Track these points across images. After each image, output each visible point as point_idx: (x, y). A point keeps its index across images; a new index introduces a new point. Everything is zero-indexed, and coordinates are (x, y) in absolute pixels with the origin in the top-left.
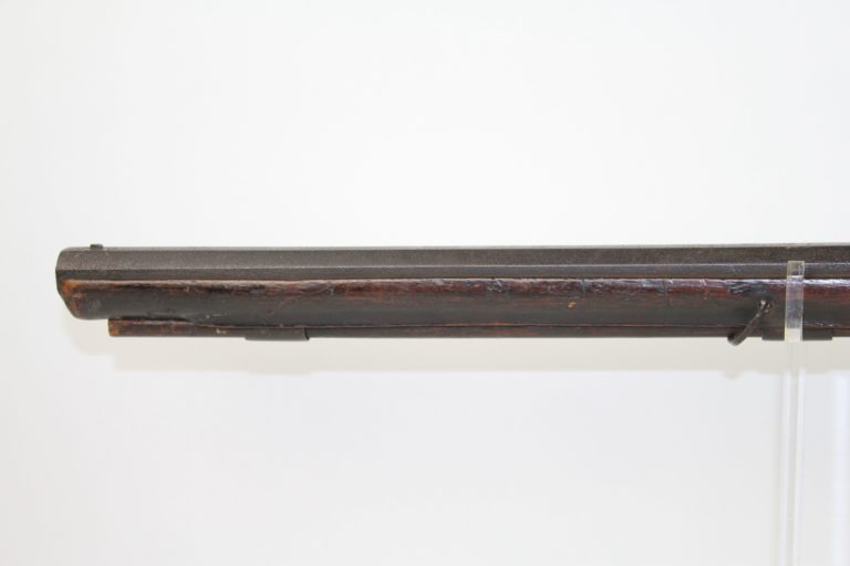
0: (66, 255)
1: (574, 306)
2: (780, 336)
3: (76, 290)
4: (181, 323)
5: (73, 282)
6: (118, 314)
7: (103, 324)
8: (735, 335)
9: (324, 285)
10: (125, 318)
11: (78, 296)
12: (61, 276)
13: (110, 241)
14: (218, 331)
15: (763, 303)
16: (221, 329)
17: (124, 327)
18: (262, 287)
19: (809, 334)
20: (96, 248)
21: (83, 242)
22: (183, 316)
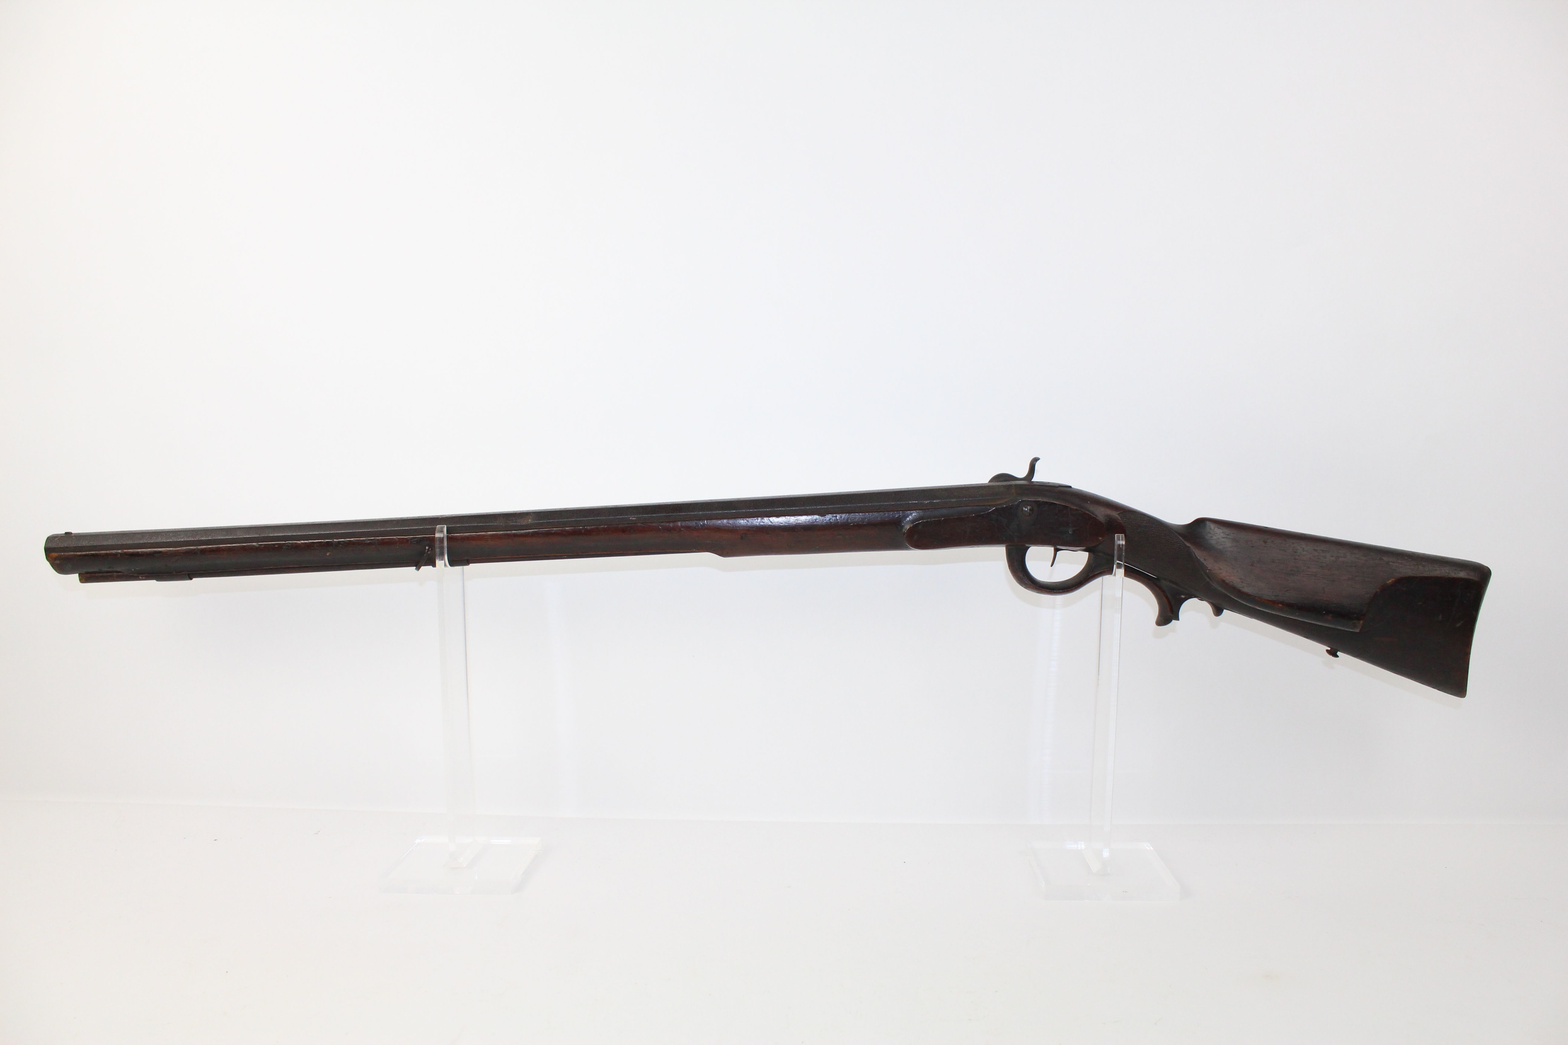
0: (50, 539)
1: (330, 554)
2: (434, 565)
3: (56, 559)
4: (119, 574)
5: (55, 555)
6: (84, 571)
7: (76, 577)
8: (418, 566)
9: (195, 549)
10: (87, 573)
11: (58, 562)
12: (48, 551)
13: (75, 530)
14: (140, 578)
15: (427, 548)
16: (141, 576)
17: (86, 578)
18: (160, 552)
19: (453, 562)
20: (68, 534)
21: (60, 530)
22: (119, 570)
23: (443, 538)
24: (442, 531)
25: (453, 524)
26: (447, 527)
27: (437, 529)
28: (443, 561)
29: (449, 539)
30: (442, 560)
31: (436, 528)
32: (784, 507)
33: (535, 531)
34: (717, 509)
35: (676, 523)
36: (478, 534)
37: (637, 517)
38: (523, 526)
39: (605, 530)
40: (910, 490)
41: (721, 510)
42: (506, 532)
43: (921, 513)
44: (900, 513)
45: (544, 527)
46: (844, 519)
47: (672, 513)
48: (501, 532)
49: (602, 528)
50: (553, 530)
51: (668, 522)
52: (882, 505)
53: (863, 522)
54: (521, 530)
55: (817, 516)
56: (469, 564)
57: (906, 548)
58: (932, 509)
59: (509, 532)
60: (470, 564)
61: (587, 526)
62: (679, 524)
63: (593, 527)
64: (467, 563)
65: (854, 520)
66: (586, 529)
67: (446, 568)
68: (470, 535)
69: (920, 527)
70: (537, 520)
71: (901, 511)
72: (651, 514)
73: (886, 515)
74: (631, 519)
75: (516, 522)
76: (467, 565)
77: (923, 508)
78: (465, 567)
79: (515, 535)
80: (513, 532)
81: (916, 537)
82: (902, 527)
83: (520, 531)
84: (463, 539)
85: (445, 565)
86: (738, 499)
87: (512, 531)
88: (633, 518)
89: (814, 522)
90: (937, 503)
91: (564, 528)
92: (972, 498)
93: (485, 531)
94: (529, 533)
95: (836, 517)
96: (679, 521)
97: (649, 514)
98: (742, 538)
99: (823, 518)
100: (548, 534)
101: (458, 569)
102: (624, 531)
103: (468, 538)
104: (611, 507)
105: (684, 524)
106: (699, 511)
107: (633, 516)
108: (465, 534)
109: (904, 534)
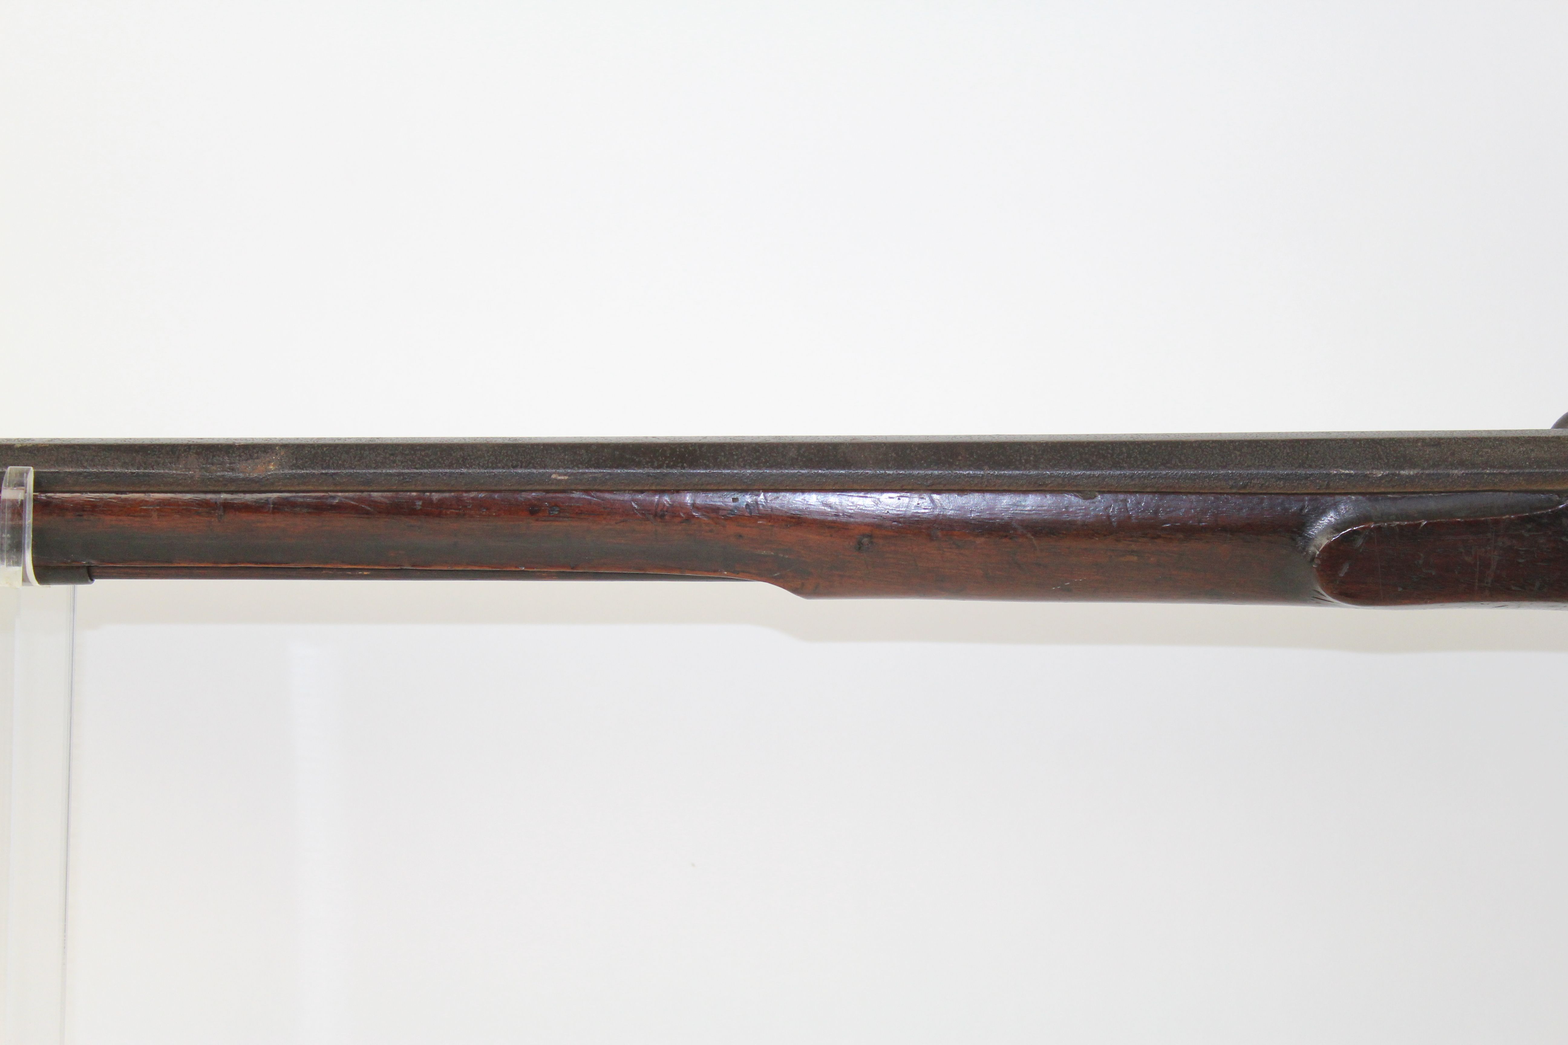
19: (47, 572)
23: (23, 503)
24: (21, 484)
25: (53, 466)
26: (36, 474)
27: (7, 477)
28: (19, 569)
29: (40, 507)
30: (17, 563)
31: (4, 473)
32: (979, 468)
33: (286, 498)
34: (793, 464)
35: (678, 498)
36: (123, 496)
37: (572, 474)
38: (252, 481)
39: (480, 505)
40: (1333, 436)
41: (807, 467)
42: (202, 496)
43: (1366, 506)
44: (1303, 501)
45: (311, 488)
46: (1146, 509)
47: (668, 467)
48: (189, 496)
49: (473, 498)
50: (334, 498)
51: (656, 492)
52: (1256, 476)
53: (1200, 522)
54: (245, 492)
55: (1073, 498)
56: (92, 580)
57: (1316, 599)
58: (1394, 493)
59: (209, 496)
60: (96, 581)
61: (431, 491)
62: (688, 498)
63: (447, 495)
64: (89, 574)
65: (1174, 514)
66: (430, 502)
67: (27, 588)
68: (102, 499)
69: (1360, 542)
70: (291, 468)
71: (1308, 494)
72: (611, 467)
73: (1266, 504)
74: (555, 479)
75: (233, 470)
76: (86, 582)
77: (1370, 490)
78: (82, 589)
79: (227, 506)
80: (223, 496)
81: (1346, 568)
82: (1308, 540)
83: (241, 496)
84: (81, 509)
85: (25, 579)
86: (854, 438)
87: (219, 492)
88: (560, 474)
89: (1063, 513)
90: (1409, 477)
91: (365, 494)
92: (1510, 467)
93: (143, 489)
94: (267, 501)
95: (1125, 501)
96: (688, 490)
97: (605, 467)
98: (860, 546)
99: (1087, 503)
100: (319, 508)
101: (60, 591)
102: (533, 510)
103: (93, 508)
104: (500, 441)
105: (702, 499)
106: (744, 467)
107: (561, 471)
108: (85, 496)
109: (1313, 559)
